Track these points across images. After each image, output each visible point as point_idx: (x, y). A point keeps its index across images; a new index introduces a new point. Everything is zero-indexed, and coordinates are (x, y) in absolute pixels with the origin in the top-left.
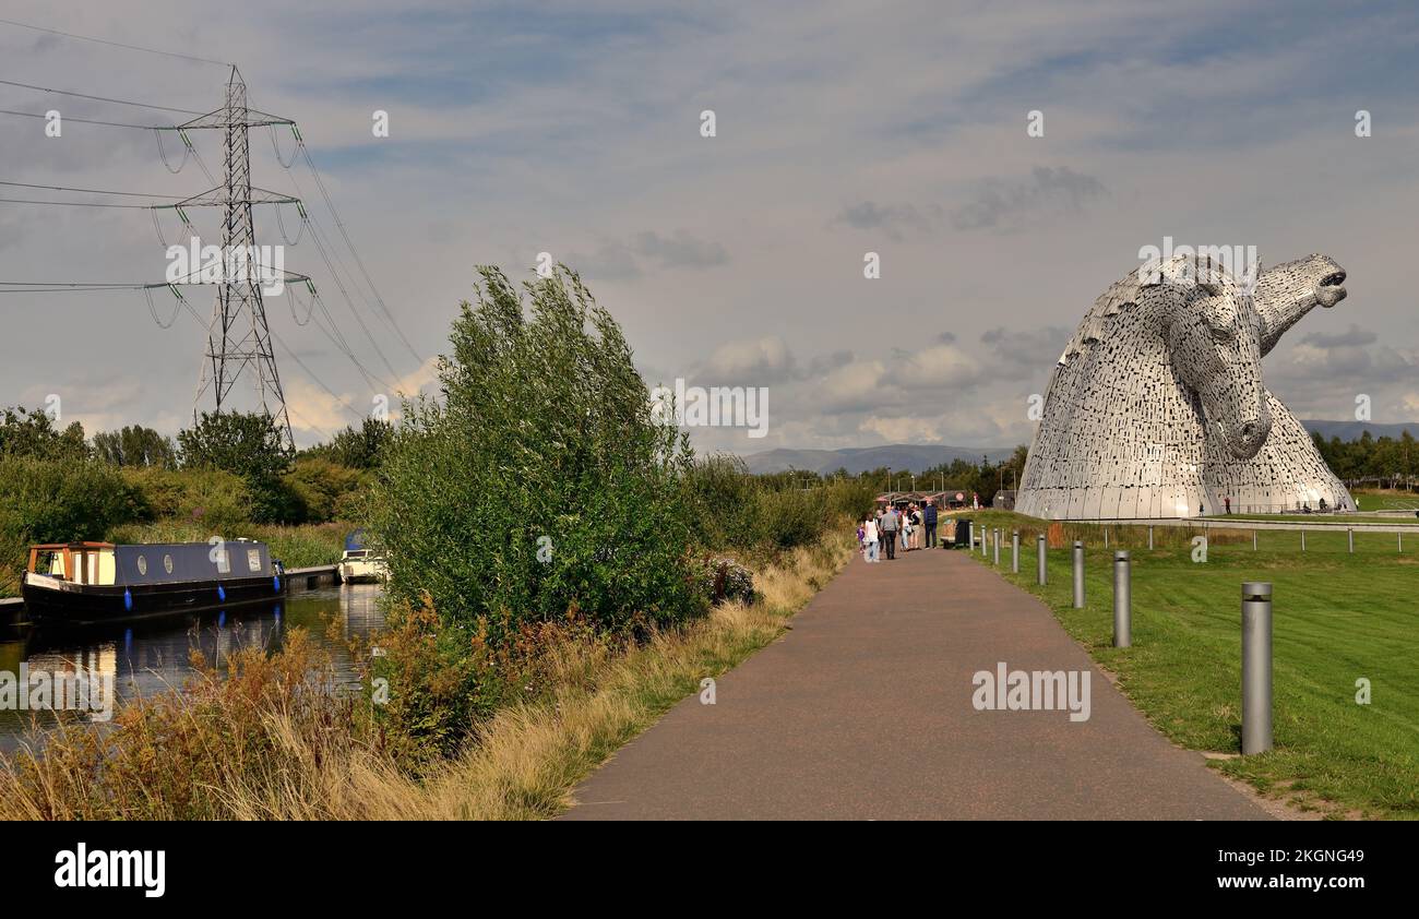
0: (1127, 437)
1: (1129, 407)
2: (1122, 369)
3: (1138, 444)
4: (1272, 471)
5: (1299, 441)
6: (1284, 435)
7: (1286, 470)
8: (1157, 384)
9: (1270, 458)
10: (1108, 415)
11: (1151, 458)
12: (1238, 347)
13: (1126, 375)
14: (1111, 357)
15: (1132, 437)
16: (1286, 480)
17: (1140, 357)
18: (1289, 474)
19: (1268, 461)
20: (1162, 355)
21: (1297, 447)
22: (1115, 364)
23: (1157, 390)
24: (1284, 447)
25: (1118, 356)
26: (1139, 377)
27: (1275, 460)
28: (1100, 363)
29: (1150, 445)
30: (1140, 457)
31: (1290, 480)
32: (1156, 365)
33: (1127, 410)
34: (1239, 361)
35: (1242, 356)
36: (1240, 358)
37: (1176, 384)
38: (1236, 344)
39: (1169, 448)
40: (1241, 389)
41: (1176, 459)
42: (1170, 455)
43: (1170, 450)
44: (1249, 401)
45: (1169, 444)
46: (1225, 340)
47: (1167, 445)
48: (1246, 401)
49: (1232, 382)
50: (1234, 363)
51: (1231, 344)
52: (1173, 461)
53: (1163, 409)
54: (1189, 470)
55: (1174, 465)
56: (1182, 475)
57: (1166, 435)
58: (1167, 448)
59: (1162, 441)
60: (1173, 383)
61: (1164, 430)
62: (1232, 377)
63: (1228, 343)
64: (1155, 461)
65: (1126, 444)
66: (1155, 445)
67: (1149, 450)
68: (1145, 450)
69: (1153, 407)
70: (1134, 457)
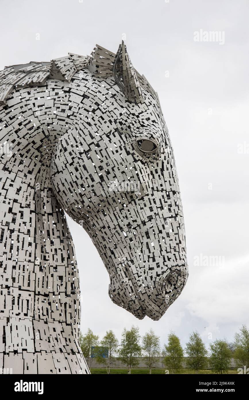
8: (26, 211)
11: (16, 310)
12: (162, 170)
17: (4, 175)
20: (33, 176)
23: (26, 219)
26: (1, 198)
29: (16, 293)
32: (24, 187)
34: (162, 187)
35: (165, 181)
36: (163, 184)
37: (49, 214)
38: (160, 166)
39: (38, 298)
40: (163, 223)
41: (48, 314)
42: (40, 308)
43: (40, 300)
44: (174, 240)
45: (39, 292)
46: (148, 158)
47: (37, 293)
48: (170, 240)
49: (152, 213)
50: (155, 189)
51: (155, 165)
52: (44, 318)
53: (33, 245)
54: (63, 331)
55: (46, 323)
56: (56, 339)
57: (37, 280)
58: (37, 297)
59: (32, 288)
60: (45, 212)
61: (34, 272)
62: (151, 207)
63: (151, 163)
64: (22, 314)
66: (20, 292)
67: (13, 299)
68: (9, 299)
69: (20, 239)
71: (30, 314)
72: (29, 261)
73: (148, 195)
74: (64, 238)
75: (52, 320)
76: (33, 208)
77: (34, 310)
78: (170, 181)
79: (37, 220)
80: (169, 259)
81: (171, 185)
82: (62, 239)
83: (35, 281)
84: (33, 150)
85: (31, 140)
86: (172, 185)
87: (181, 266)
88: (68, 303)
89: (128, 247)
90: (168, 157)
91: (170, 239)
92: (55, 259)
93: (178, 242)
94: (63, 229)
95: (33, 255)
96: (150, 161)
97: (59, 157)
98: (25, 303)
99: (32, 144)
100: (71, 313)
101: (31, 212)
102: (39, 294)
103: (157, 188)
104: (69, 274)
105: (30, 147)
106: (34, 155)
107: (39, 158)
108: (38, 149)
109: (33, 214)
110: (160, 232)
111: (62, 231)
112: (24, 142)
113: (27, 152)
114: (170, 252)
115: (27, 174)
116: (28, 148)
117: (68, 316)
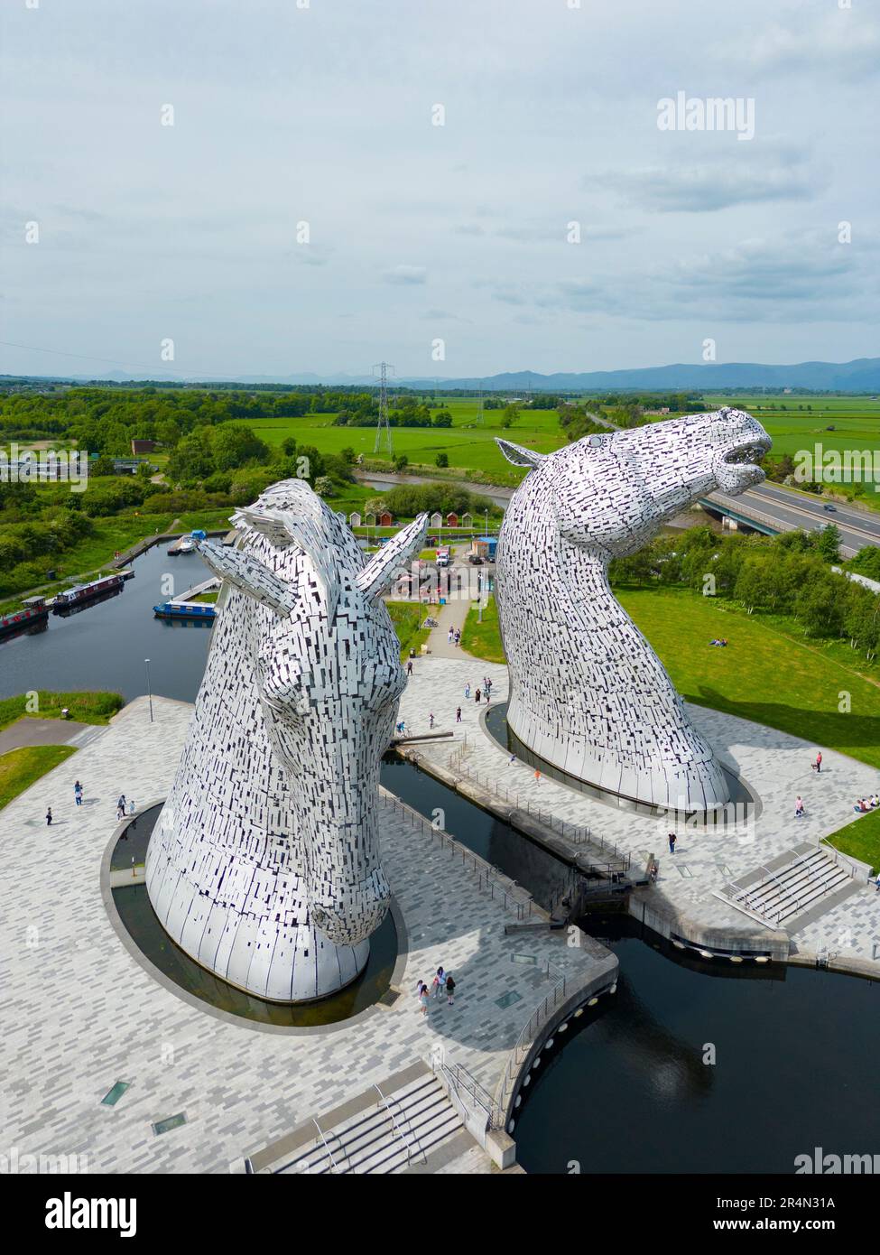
1: (231, 742)
2: (233, 671)
3: (231, 816)
4: (609, 729)
5: (654, 693)
6: (633, 680)
7: (628, 733)
9: (609, 710)
11: (244, 851)
13: (235, 683)
15: (226, 799)
16: (625, 747)
18: (631, 739)
19: (606, 714)
21: (649, 701)
22: (227, 657)
24: (630, 697)
26: (248, 695)
27: (614, 714)
29: (246, 826)
30: (231, 841)
31: (631, 748)
33: (229, 748)
39: (272, 839)
41: (282, 862)
42: (273, 852)
43: (274, 842)
45: (272, 832)
46: (288, 719)
47: (270, 833)
52: (275, 866)
53: (268, 769)
54: (296, 890)
55: (276, 874)
56: (282, 898)
57: (270, 816)
58: (270, 837)
64: (248, 856)
65: (219, 808)
66: (253, 827)
67: (244, 833)
68: (239, 831)
69: (257, 759)
70: (223, 839)
75: (286, 871)
77: (265, 853)
83: (268, 817)
98: (255, 842)
102: (272, 834)
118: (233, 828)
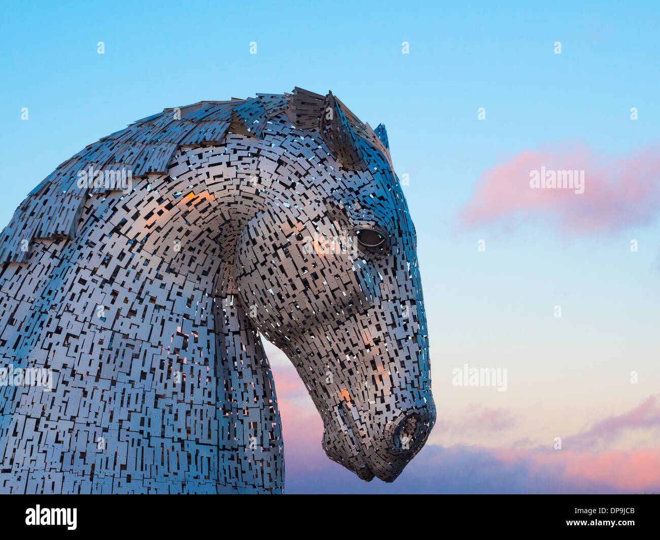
0: (145, 429)
1: (146, 369)
2: (132, 297)
3: (168, 444)
8: (203, 330)
10: (104, 384)
11: (193, 472)
12: (394, 269)
13: (140, 309)
14: (107, 273)
15: (155, 430)
17: (169, 279)
20: (209, 278)
22: (116, 286)
23: (202, 342)
25: (122, 272)
26: (165, 314)
28: (83, 282)
29: (192, 448)
30: (173, 468)
32: (198, 295)
33: (143, 375)
34: (394, 295)
35: (399, 286)
36: (397, 291)
37: (235, 333)
38: (391, 264)
39: (224, 455)
40: (396, 347)
41: (237, 476)
42: (226, 468)
43: (226, 458)
44: (411, 371)
45: (224, 446)
46: (373, 253)
47: (221, 447)
48: (406, 372)
49: (380, 334)
50: (385, 297)
51: (383, 263)
52: (233, 481)
53: (214, 380)
55: (235, 488)
57: (220, 429)
58: (221, 453)
59: (213, 441)
60: (229, 330)
61: (215, 418)
62: (379, 325)
63: (378, 260)
64: (202, 477)
65: (144, 443)
66: (198, 447)
67: (189, 457)
68: (183, 456)
69: (196, 373)
70: (163, 470)
71: (213, 476)
72: (209, 403)
73: (373, 307)
74: (257, 367)
75: (243, 485)
76: (211, 325)
77: (218, 471)
78: (406, 285)
79: (218, 344)
80: (403, 399)
81: (407, 291)
82: (254, 369)
83: (218, 431)
84: (208, 241)
85: (205, 227)
86: (410, 290)
87: (421, 408)
88: (265, 460)
89: (346, 382)
90: (404, 250)
91: (406, 369)
92: (245, 399)
93: (417, 373)
94: (256, 353)
95: (213, 395)
96: (376, 258)
97: (245, 252)
98: (205, 461)
99: (207, 233)
100: (270, 474)
101: (209, 331)
102: (224, 449)
103: (387, 295)
104: (266, 419)
105: (204, 237)
106: (211, 248)
107: (217, 252)
108: (215, 239)
109: (212, 335)
110: (392, 360)
111: (255, 356)
112: (195, 230)
113: (201, 244)
114: (406, 389)
115: (201, 276)
116: (201, 239)
117: (266, 478)
118: (173, 455)
